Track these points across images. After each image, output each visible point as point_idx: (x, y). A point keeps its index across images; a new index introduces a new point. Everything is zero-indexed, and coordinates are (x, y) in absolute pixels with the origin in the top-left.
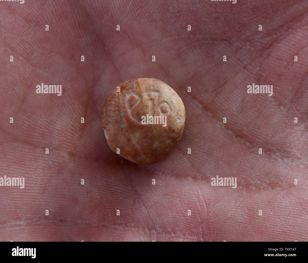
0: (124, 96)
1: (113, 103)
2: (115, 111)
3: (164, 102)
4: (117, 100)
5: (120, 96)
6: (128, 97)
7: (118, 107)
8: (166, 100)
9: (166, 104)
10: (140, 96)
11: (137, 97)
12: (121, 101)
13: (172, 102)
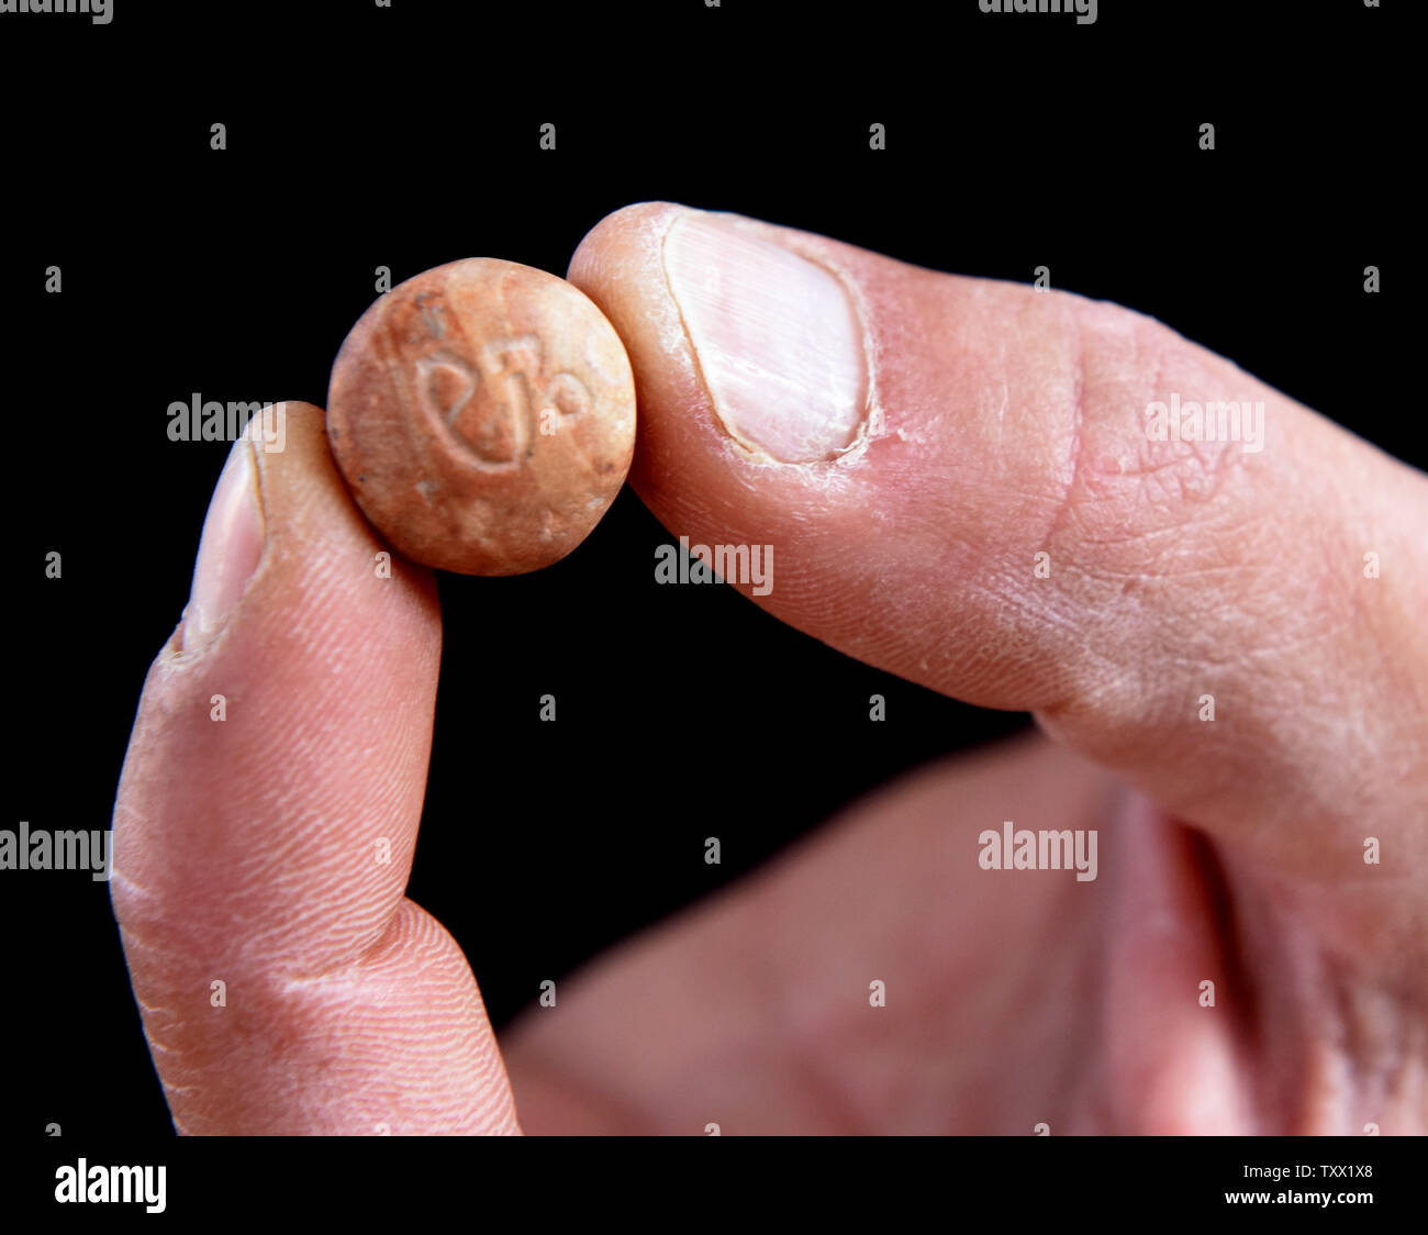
0: (412, 373)
1: (374, 401)
2: (387, 434)
3: (562, 371)
4: (386, 391)
5: (394, 374)
6: (423, 371)
7: (397, 416)
8: (567, 364)
9: (569, 379)
10: (472, 366)
11: (459, 373)
12: (404, 394)
13: (589, 364)
